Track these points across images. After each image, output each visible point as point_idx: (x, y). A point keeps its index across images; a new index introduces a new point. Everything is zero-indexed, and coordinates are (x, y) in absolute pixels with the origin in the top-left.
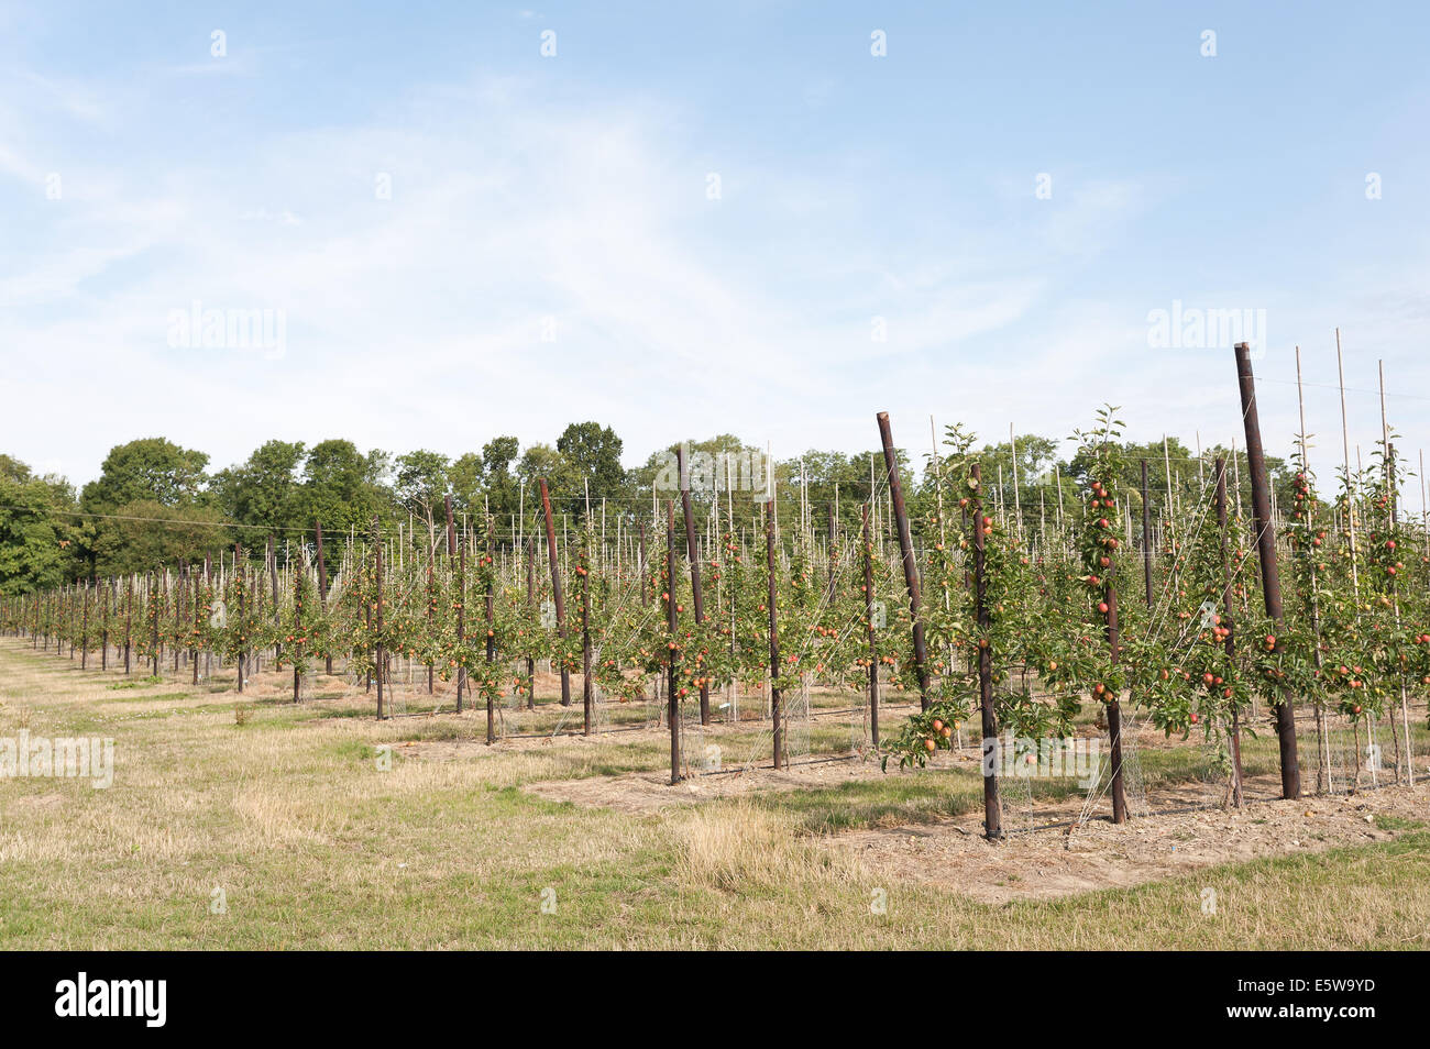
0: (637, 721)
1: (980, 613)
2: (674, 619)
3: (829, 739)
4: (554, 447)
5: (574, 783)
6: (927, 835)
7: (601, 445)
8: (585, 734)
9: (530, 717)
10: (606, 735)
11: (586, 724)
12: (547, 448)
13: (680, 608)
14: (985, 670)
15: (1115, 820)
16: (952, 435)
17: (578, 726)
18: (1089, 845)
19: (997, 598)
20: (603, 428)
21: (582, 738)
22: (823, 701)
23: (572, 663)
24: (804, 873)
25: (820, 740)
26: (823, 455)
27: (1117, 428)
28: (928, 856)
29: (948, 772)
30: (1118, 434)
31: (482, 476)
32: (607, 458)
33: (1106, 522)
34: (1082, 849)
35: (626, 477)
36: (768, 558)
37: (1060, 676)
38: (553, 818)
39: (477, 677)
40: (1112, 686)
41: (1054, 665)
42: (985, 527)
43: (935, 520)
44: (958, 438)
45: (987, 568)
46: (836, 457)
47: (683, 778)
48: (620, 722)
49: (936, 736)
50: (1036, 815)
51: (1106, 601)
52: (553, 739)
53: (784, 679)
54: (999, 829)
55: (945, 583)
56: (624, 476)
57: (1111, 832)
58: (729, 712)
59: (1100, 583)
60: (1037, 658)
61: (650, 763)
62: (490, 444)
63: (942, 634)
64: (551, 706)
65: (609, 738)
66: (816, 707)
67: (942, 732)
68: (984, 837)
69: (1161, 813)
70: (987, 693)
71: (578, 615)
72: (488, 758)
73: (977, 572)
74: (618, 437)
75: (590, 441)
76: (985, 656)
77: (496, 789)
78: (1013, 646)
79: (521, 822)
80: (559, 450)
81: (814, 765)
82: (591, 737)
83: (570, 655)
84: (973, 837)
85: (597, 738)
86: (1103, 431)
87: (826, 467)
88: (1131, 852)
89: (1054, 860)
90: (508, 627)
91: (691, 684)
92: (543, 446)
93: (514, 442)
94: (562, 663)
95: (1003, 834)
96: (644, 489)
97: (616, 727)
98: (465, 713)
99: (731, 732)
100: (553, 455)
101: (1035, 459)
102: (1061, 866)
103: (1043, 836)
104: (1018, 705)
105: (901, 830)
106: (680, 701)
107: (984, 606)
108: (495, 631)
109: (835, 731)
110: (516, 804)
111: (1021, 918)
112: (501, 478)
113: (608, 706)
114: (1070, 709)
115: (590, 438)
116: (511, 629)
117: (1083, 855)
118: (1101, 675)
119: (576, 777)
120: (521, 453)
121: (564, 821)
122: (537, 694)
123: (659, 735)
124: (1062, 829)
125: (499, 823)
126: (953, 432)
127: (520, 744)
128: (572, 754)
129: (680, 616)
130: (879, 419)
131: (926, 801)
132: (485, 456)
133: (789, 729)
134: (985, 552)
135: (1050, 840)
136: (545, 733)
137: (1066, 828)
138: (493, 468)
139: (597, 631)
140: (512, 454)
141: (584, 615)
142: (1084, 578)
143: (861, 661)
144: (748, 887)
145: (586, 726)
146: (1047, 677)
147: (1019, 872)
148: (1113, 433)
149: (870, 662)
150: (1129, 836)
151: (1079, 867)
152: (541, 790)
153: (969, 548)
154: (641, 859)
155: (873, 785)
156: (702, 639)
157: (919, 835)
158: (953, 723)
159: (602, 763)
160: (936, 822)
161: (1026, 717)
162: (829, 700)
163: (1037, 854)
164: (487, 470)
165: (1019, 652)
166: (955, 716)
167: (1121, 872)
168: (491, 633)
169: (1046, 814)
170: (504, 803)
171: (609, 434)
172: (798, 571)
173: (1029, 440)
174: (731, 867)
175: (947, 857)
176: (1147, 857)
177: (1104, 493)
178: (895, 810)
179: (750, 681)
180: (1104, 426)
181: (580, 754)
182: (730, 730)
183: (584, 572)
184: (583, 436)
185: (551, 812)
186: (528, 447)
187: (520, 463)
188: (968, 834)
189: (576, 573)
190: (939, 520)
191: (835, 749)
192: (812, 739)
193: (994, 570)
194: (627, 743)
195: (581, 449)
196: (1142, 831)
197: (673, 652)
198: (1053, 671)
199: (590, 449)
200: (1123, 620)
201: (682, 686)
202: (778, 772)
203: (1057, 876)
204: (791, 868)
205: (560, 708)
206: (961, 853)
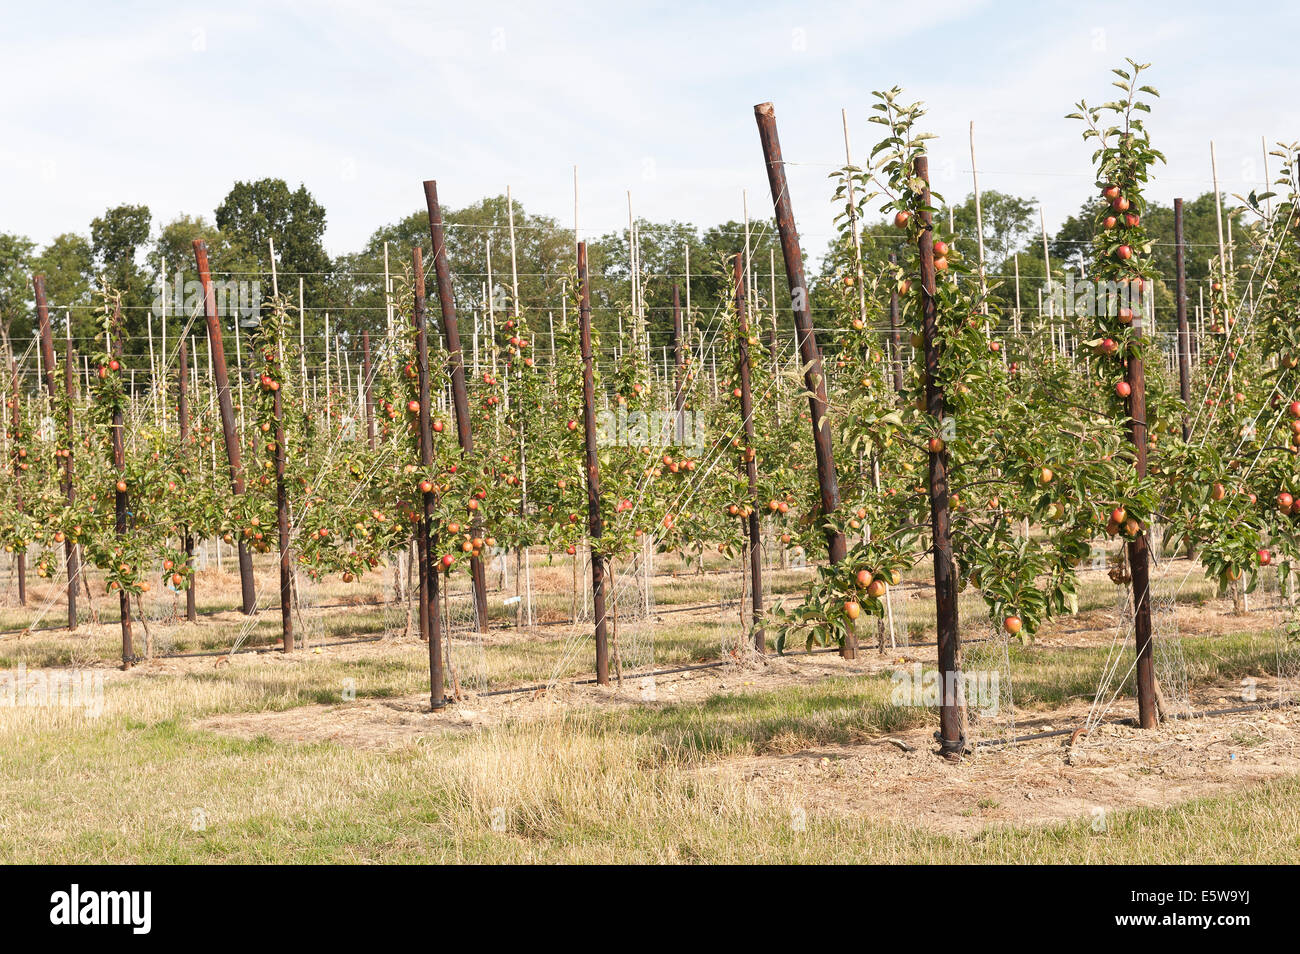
0: (369, 630)
1: (929, 397)
2: (428, 444)
3: (685, 644)
4: (211, 221)
5: (271, 715)
6: (846, 757)
7: (290, 217)
8: (284, 650)
9: (193, 631)
10: (319, 650)
11: (285, 637)
12: (199, 224)
13: (438, 424)
14: (939, 488)
15: (1143, 724)
16: (883, 107)
17: (271, 640)
18: (1101, 758)
19: (957, 372)
20: (293, 188)
21: (279, 655)
22: (670, 594)
23: (260, 535)
24: (654, 806)
25: (671, 645)
26: (659, 228)
27: (1146, 98)
28: (850, 783)
29: (875, 678)
30: (1148, 109)
31: (90, 272)
32: (301, 240)
33: (1127, 250)
34: (1092, 763)
35: (333, 269)
36: (581, 343)
37: (1056, 495)
38: (239, 759)
39: (101, 560)
40: (1136, 512)
41: (1047, 474)
42: (937, 258)
43: (850, 281)
44: (894, 112)
45: (942, 323)
46: (681, 231)
47: (451, 701)
48: (342, 633)
49: (861, 595)
50: (1019, 725)
51: (1128, 379)
52: (233, 658)
53: (611, 537)
54: (961, 738)
55: (867, 382)
56: (329, 268)
57: (1138, 741)
58: (520, 611)
59: (1119, 349)
60: (1021, 463)
61: (394, 685)
62: (103, 217)
63: (868, 433)
64: (225, 615)
65: (325, 655)
66: (659, 603)
67: (871, 589)
68: (938, 753)
69: (1211, 714)
70: (942, 525)
71: (267, 456)
72: (126, 686)
73: (925, 332)
74: (318, 203)
75: (272, 211)
76: (939, 466)
77: (140, 726)
78: (982, 448)
79: (186, 769)
80: (219, 227)
81: (662, 679)
82: (295, 654)
83: (255, 521)
84: (920, 754)
85: (306, 655)
86: (1124, 104)
87: (665, 246)
88: (1167, 764)
89: (1049, 778)
90: (150, 475)
91: (460, 548)
92: (193, 221)
93: (144, 213)
94: (243, 536)
95: (967, 747)
96: (363, 289)
97: (336, 640)
98: (81, 629)
99: (525, 640)
100: (210, 235)
101: (999, 230)
102: (1061, 786)
103: (1029, 751)
104: (991, 541)
105: (808, 754)
106: (441, 576)
107: (937, 384)
108: (129, 484)
109: (690, 634)
110: (177, 744)
111: (1002, 851)
112: (123, 275)
113: (320, 614)
114: (1072, 550)
115: (270, 206)
116: (156, 479)
117: (1094, 770)
118: (1121, 494)
119: (273, 708)
120: (156, 232)
121: (257, 763)
122: (201, 601)
123: (407, 648)
124: (1058, 739)
125: (150, 768)
126: (884, 102)
127: (175, 665)
128: (265, 677)
129: (438, 439)
130: (759, 115)
131: (844, 713)
132: (95, 238)
133: (619, 633)
134: (938, 298)
135: (1041, 756)
136: (216, 651)
137: (1066, 737)
138: (109, 258)
139: (299, 481)
140: (141, 234)
141: (276, 455)
142: (1094, 343)
143: (735, 509)
144: (566, 827)
145: (286, 639)
146: (1036, 497)
147: (996, 798)
148: (1139, 106)
149: (749, 509)
150: (1164, 743)
151: (1089, 786)
152: (217, 726)
153: (912, 292)
154: (388, 803)
155: (757, 698)
156: (476, 474)
157: (832, 757)
158: (890, 574)
159: (316, 688)
160: (860, 741)
161: (1004, 558)
162: (681, 593)
163: (1023, 772)
164: (99, 262)
165: (992, 455)
166: (893, 562)
167: (1153, 791)
168: (122, 486)
169: (1033, 724)
170: (158, 743)
171: (302, 198)
172: (627, 380)
173: (990, 200)
174: (539, 803)
175: (881, 782)
176: (1193, 770)
177: (1124, 204)
178: (795, 727)
179: (556, 543)
180: (1124, 96)
181: (279, 677)
182: (522, 638)
183: (275, 385)
184: (260, 203)
185: (235, 751)
186: (167, 223)
187: (154, 249)
188: (913, 750)
189: (262, 386)
190: (857, 280)
191: (694, 658)
192: (658, 644)
193: (952, 328)
194: (356, 659)
195: (256, 223)
196: (1184, 737)
197: (429, 497)
198: (1045, 486)
199: (272, 223)
200: (1153, 410)
201: (445, 553)
202: (602, 687)
203: (1055, 799)
204: (635, 800)
205: (239, 616)
206: (902, 776)
